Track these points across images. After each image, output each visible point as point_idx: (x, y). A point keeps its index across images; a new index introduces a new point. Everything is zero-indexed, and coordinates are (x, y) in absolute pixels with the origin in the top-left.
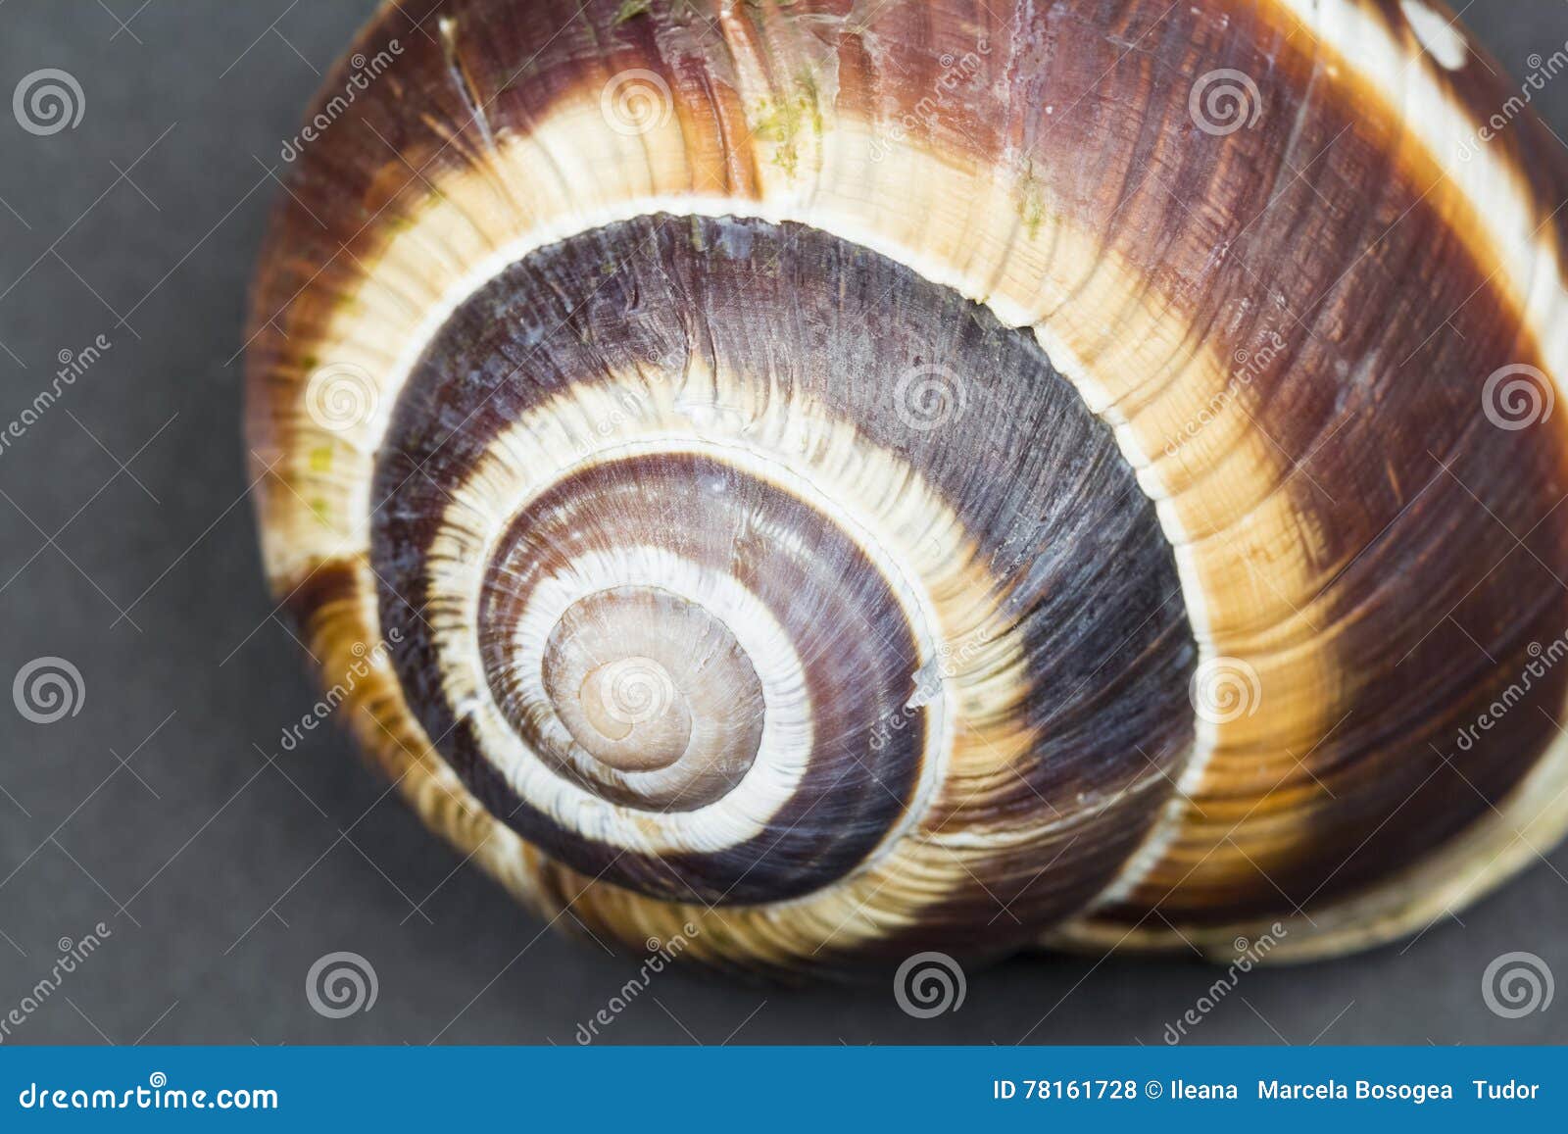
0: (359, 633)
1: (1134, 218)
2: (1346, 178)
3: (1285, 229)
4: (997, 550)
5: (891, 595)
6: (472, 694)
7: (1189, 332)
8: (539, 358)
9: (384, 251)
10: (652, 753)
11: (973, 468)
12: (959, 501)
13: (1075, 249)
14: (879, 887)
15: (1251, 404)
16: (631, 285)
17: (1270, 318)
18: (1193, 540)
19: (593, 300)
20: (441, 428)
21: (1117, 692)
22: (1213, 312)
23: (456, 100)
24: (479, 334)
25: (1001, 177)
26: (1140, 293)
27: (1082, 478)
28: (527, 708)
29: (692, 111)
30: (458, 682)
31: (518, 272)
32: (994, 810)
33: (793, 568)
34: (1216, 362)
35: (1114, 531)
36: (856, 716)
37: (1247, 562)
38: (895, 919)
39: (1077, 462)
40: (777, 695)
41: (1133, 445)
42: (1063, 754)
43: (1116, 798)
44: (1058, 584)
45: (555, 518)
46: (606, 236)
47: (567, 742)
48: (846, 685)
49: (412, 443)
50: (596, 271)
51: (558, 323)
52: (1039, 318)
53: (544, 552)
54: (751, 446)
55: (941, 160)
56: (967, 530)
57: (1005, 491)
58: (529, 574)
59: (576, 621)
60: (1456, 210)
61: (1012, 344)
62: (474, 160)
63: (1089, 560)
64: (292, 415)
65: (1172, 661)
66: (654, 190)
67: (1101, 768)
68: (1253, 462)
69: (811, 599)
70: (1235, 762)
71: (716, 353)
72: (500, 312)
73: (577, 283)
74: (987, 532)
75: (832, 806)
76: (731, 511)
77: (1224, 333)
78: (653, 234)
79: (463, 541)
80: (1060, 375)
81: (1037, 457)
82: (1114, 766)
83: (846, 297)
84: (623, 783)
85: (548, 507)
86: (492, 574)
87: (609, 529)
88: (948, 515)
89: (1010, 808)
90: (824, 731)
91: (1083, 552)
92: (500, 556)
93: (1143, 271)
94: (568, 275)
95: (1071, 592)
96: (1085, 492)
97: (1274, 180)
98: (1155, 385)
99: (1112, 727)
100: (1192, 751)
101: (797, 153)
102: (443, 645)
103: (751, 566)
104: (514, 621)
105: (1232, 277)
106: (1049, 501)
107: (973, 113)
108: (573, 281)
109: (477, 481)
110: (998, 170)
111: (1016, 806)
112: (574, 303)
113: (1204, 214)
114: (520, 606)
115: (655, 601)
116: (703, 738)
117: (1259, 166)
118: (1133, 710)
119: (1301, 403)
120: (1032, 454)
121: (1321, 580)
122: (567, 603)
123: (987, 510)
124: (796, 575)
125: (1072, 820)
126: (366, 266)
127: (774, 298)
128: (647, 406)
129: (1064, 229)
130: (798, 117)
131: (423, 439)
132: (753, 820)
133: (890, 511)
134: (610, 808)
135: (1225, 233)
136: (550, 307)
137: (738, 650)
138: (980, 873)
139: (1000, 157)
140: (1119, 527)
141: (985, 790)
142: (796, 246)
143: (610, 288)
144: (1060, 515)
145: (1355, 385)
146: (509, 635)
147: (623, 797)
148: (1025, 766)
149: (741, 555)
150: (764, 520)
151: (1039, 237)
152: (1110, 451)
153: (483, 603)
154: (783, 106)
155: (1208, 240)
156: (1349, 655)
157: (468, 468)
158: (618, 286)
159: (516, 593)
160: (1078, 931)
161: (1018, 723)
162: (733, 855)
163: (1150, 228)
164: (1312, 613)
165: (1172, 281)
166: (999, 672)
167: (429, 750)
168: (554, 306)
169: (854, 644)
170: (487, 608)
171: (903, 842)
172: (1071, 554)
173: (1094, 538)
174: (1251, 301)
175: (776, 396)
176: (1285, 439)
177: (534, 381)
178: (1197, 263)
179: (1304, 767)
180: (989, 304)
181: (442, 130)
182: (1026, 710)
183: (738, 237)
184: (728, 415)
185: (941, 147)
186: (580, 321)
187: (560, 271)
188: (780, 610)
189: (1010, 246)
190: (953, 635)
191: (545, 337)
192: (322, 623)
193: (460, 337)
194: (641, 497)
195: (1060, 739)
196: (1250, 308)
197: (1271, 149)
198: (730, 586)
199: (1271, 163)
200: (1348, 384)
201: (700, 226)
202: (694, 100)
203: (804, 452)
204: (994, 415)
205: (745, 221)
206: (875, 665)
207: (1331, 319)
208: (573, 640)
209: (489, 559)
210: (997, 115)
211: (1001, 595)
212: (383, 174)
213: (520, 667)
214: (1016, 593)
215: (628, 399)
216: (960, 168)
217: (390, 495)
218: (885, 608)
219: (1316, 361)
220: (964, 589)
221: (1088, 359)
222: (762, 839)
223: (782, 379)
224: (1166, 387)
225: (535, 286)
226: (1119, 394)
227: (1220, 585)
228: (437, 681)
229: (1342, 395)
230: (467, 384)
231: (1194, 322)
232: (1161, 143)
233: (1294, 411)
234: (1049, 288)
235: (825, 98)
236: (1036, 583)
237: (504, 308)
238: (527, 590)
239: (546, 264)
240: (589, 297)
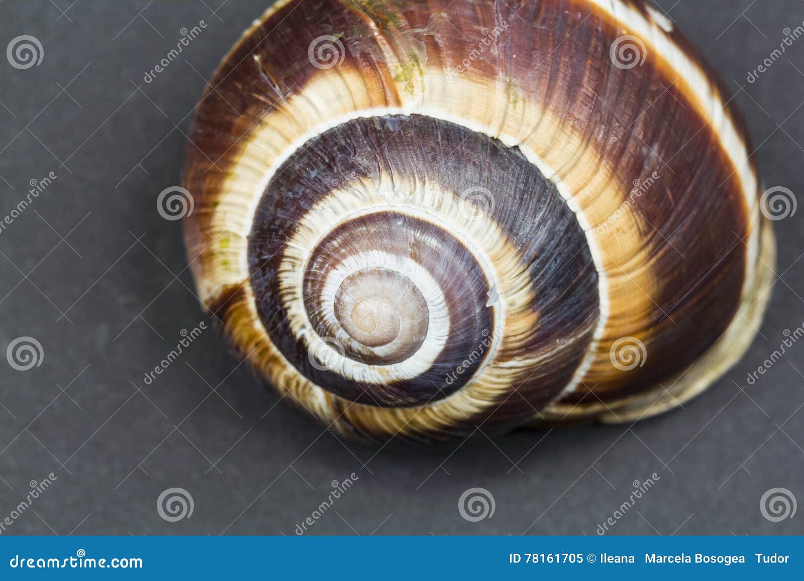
0: (247, 314)
1: (555, 97)
2: (637, 74)
3: (615, 95)
4: (515, 238)
5: (475, 260)
6: (303, 327)
7: (582, 140)
8: (317, 182)
9: (243, 151)
10: (385, 336)
11: (503, 204)
12: (498, 219)
13: (533, 111)
14: (478, 389)
15: (610, 167)
16: (352, 147)
17: (614, 132)
18: (592, 228)
19: (337, 155)
20: (278, 218)
21: (569, 294)
22: (591, 132)
23: (266, 85)
24: (289, 177)
25: (499, 85)
26: (561, 126)
27: (546, 205)
28: (329, 327)
29: (368, 74)
30: (297, 322)
31: (302, 150)
32: (524, 349)
33: (435, 252)
34: (595, 152)
35: (561, 226)
36: (466, 312)
37: (615, 235)
38: (485, 403)
39: (543, 199)
40: (434, 306)
41: (564, 190)
42: (550, 322)
43: (571, 341)
44: (542, 250)
45: (333, 245)
46: (338, 130)
47: (347, 339)
48: (461, 299)
49: (265, 227)
50: (336, 144)
51: (322, 167)
52: (521, 141)
53: (330, 260)
54: (411, 205)
55: (473, 81)
56: (503, 230)
57: (516, 213)
58: (324, 270)
59: (347, 286)
60: (681, 84)
61: (511, 153)
62: (278, 108)
63: (552, 239)
64: (209, 227)
65: (589, 280)
66: (356, 108)
67: (565, 327)
68: (614, 193)
69: (443, 265)
70: (617, 323)
71: (392, 169)
72: (297, 167)
73: (329, 150)
74: (511, 230)
75: (460, 352)
76: (406, 232)
77: (596, 140)
78: (358, 127)
79: (293, 263)
80: (532, 164)
81: (527, 198)
82: (570, 326)
83: (442, 141)
84: (372, 352)
85: (329, 242)
86: (308, 273)
87: (357, 246)
88: (495, 225)
89: (530, 348)
90: (454, 320)
91: (550, 236)
92: (310, 265)
93: (561, 118)
94: (324, 147)
95: (547, 252)
96: (548, 211)
97: (608, 75)
98: (571, 164)
99: (569, 309)
100: (599, 319)
101: (414, 85)
102: (289, 308)
103: (418, 254)
104: (320, 291)
105: (597, 116)
106: (534, 215)
107: (484, 61)
108: (327, 149)
109: (297, 236)
110: (497, 83)
111: (533, 347)
112: (329, 158)
113: (582, 92)
114: (322, 284)
115: (380, 273)
116: (405, 326)
117: (602, 71)
118: (575, 302)
119: (630, 166)
120: (525, 197)
121: (646, 240)
122: (342, 279)
123: (510, 222)
124: (436, 254)
125: (555, 351)
126: (236, 159)
127: (412, 145)
128: (366, 195)
129: (527, 103)
130: (412, 71)
131: (271, 224)
132: (427, 362)
133: (470, 226)
134: (365, 366)
135: (592, 99)
136: (319, 162)
137: (415, 289)
138: (519, 378)
139: (497, 77)
140: (563, 224)
141: (520, 341)
142: (418, 124)
143: (342, 149)
144: (539, 221)
145: (651, 157)
146: (319, 297)
147: (372, 360)
148: (535, 328)
149: (413, 249)
150: (420, 234)
151: (517, 108)
152: (555, 193)
153: (305, 286)
154: (405, 67)
155: (586, 102)
156: (660, 271)
157: (293, 232)
158: (346, 148)
159: (320, 279)
160: (553, 409)
161: (531, 310)
162: (420, 379)
163: (562, 99)
164: (643, 254)
165: (573, 121)
166: (521, 289)
167: (283, 359)
168: (320, 161)
169: (463, 281)
170: (307, 288)
171: (487, 368)
172: (545, 237)
173: (554, 229)
174: (606, 125)
175: (419, 184)
176: (625, 181)
177: (316, 192)
178: (582, 113)
179: (645, 322)
180: (499, 138)
181: (262, 98)
182: (534, 304)
183: (393, 122)
184: (400, 194)
185: (472, 76)
186: (332, 164)
187: (321, 147)
188: (431, 270)
189: (506, 113)
190: (501, 275)
191: (318, 174)
192: (230, 314)
193: (281, 180)
194: (368, 231)
195: (548, 315)
196: (606, 129)
197: (605, 64)
198: (410, 263)
199: (606, 69)
200: (648, 156)
201: (377, 120)
202: (368, 70)
203: (433, 205)
204: (508, 182)
205: (395, 116)
206: (472, 289)
207: (638, 132)
208: (347, 294)
209: (305, 268)
210: (494, 61)
211: (519, 257)
212: (239, 121)
213: (324, 310)
214: (525, 255)
215: (357, 193)
216: (481, 83)
217: (258, 250)
218: (473, 264)
219: (634, 148)
220: (504, 255)
221: (543, 156)
222: (431, 370)
223: (420, 176)
224: (575, 164)
225: (311, 154)
226: (557, 169)
227: (605, 246)
228: (287, 325)
229: (646, 162)
230: (287, 198)
231: (584, 136)
232: (561, 65)
233: (628, 169)
234: (524, 129)
235: (422, 62)
236: (532, 251)
237: (299, 165)
238: (324, 277)
239: (314, 146)
240: (335, 154)
